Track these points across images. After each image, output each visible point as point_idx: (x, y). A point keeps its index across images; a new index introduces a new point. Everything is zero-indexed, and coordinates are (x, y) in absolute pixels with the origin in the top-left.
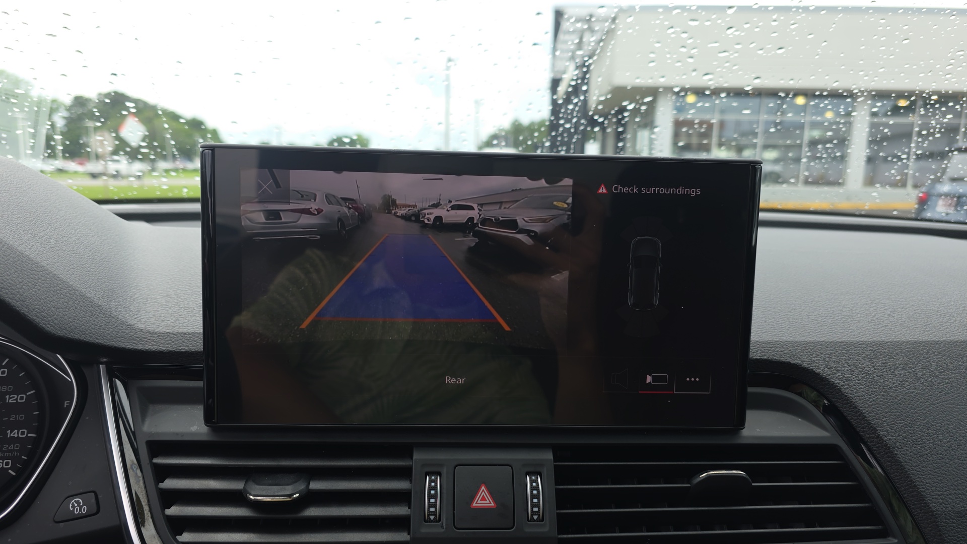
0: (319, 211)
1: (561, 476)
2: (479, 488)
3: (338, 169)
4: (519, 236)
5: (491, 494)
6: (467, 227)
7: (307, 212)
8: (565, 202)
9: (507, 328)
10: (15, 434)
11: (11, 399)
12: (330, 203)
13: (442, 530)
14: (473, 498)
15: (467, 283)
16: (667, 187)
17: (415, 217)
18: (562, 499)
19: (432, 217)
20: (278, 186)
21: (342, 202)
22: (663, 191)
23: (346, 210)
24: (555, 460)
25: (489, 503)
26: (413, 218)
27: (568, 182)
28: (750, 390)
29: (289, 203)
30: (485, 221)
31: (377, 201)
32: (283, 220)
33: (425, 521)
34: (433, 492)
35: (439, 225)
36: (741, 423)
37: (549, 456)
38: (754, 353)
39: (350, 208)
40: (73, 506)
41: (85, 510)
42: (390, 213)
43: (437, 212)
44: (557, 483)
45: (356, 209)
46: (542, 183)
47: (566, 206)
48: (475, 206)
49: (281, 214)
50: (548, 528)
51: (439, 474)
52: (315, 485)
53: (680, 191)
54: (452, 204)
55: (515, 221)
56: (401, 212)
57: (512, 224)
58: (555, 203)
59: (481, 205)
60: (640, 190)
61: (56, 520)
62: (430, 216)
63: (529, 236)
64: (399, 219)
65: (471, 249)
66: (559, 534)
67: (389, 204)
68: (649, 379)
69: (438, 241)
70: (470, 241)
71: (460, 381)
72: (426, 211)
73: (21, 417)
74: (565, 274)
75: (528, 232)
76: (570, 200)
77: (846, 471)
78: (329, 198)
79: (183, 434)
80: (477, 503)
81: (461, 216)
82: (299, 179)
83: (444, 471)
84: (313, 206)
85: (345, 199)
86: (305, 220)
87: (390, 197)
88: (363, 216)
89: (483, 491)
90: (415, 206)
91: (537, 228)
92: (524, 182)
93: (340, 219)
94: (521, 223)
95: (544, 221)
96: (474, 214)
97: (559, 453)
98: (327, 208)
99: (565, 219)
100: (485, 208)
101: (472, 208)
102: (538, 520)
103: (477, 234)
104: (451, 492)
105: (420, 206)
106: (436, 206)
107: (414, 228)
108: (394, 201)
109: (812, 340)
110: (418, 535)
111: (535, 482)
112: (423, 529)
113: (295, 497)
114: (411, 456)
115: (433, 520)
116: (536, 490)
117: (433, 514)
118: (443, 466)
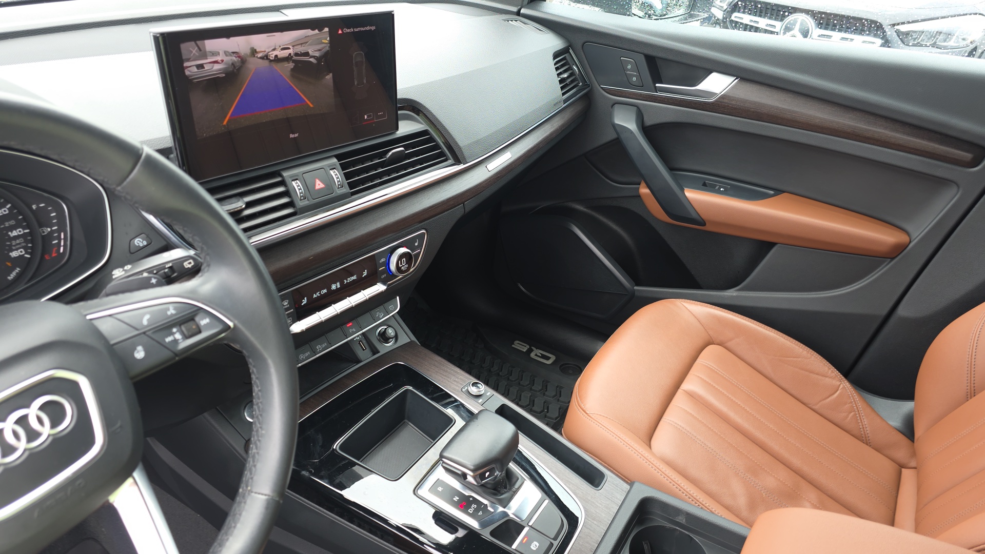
0: (222, 61)
1: (343, 167)
3: (228, 37)
4: (311, 60)
5: (321, 182)
6: (288, 59)
7: (216, 62)
8: (326, 40)
9: (311, 106)
10: (14, 233)
12: (227, 56)
13: (308, 202)
14: (315, 185)
15: (292, 87)
16: (363, 27)
17: (266, 57)
18: (347, 176)
19: (273, 56)
20: (200, 50)
21: (232, 54)
22: (362, 29)
23: (234, 58)
24: (338, 161)
25: (322, 186)
26: (265, 58)
27: (326, 29)
28: (399, 112)
29: (207, 59)
30: (296, 54)
31: (248, 52)
32: (206, 68)
33: (301, 200)
34: (299, 187)
35: (277, 60)
36: (397, 129)
37: (335, 160)
38: (400, 96)
39: (236, 57)
40: (138, 244)
41: (145, 243)
42: (254, 57)
43: (275, 53)
44: (343, 170)
45: (239, 57)
46: (317, 31)
47: (327, 42)
48: (291, 47)
49: (205, 65)
50: (346, 190)
52: (249, 198)
53: (368, 28)
54: (282, 47)
55: (308, 52)
56: (260, 55)
57: (307, 54)
58: (323, 41)
59: (293, 46)
60: (354, 30)
61: (132, 251)
62: (272, 57)
63: (315, 59)
64: (259, 59)
65: (292, 70)
66: (350, 190)
67: (254, 52)
68: (366, 117)
69: (278, 67)
70: (291, 65)
71: (296, 135)
72: (270, 53)
73: (12, 222)
74: (331, 74)
75: (314, 57)
76: (328, 39)
77: (432, 139)
78: (226, 53)
80: (317, 187)
81: (285, 53)
82: (210, 44)
83: (299, 178)
84: (219, 58)
85: (233, 53)
86: (217, 67)
87: (253, 48)
88: (243, 61)
89: (318, 182)
90: (265, 51)
91: (317, 54)
92: (309, 32)
93: (233, 64)
94: (311, 53)
95: (319, 50)
96: (291, 51)
97: (339, 157)
98: (226, 59)
99: (327, 48)
100: (295, 47)
101: (289, 48)
102: (341, 187)
103: (294, 61)
104: (306, 185)
105: (267, 51)
106: (274, 50)
107: (266, 63)
108: (255, 50)
109: (409, 86)
110: (300, 207)
111: (335, 172)
112: (301, 204)
113: (244, 206)
114: (281, 176)
115: (303, 199)
116: (336, 175)
117: (302, 196)
118: (297, 176)
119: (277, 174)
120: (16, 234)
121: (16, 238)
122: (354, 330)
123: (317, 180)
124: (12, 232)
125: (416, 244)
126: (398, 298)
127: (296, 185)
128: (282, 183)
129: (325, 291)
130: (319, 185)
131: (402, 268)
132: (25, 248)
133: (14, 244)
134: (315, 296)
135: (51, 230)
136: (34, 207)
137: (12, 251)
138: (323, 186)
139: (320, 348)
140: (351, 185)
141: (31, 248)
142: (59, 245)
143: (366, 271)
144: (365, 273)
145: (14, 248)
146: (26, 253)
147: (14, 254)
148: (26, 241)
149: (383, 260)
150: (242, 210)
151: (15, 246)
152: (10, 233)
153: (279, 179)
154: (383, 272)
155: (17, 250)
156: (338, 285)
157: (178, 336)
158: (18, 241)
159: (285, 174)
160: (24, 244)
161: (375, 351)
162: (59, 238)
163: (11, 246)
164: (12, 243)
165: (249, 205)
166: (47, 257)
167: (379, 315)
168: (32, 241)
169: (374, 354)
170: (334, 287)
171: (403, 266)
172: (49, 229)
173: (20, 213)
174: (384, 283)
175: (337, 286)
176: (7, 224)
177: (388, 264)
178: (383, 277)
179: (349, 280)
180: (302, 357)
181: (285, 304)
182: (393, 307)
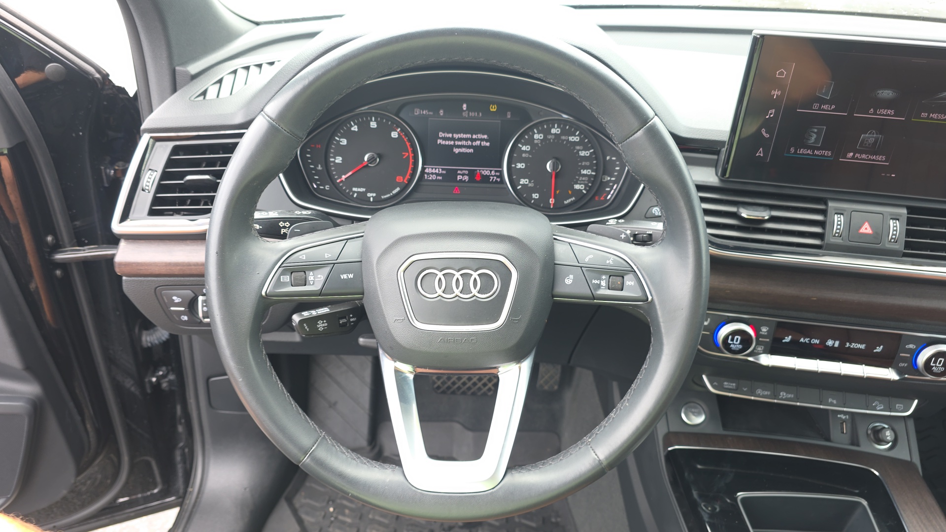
1: (910, 222)
2: (864, 224)
5: (871, 227)
10: (585, 172)
11: (582, 153)
13: (842, 240)
14: (860, 228)
18: (909, 233)
24: (908, 214)
25: (869, 231)
33: (834, 236)
37: (905, 211)
40: (655, 212)
44: (908, 225)
50: (900, 247)
51: (842, 214)
52: (775, 213)
61: (647, 216)
66: (904, 249)
73: (588, 163)
79: (707, 182)
80: (863, 230)
83: (845, 213)
89: (866, 225)
97: (911, 210)
102: (894, 242)
104: (849, 224)
110: (829, 242)
111: (896, 223)
112: (830, 239)
113: (767, 218)
114: (826, 204)
115: (838, 236)
116: (896, 228)
117: (839, 233)
118: (845, 210)
119: (824, 201)
120: (585, 173)
121: (584, 175)
122: (835, 402)
123: (867, 224)
124: (584, 170)
126: (916, 401)
127: (838, 222)
128: (824, 212)
129: (817, 341)
130: (866, 229)
131: (935, 368)
132: (586, 185)
133: (580, 179)
134: (802, 340)
135: (610, 180)
136: (608, 158)
137: (577, 183)
138: (871, 232)
141: (590, 187)
142: (609, 192)
143: (882, 347)
144: (879, 349)
145: (579, 182)
146: (585, 189)
147: (577, 187)
148: (589, 181)
149: (911, 346)
150: (763, 221)
151: (580, 181)
152: (582, 171)
153: (822, 207)
154: (904, 360)
155: (580, 184)
156: (837, 344)
157: (603, 283)
158: (584, 179)
159: (831, 204)
160: (586, 182)
161: (855, 441)
162: (612, 188)
163: (578, 179)
164: (579, 178)
165: (773, 219)
166: (597, 198)
167: (876, 405)
168: (593, 183)
169: (852, 444)
170: (830, 343)
171: (937, 367)
172: (609, 178)
173: (596, 159)
174: (899, 372)
175: (834, 344)
176: (584, 164)
177: (917, 354)
178: (901, 365)
179: (854, 346)
180: (759, 391)
181: (763, 330)
182: (901, 407)
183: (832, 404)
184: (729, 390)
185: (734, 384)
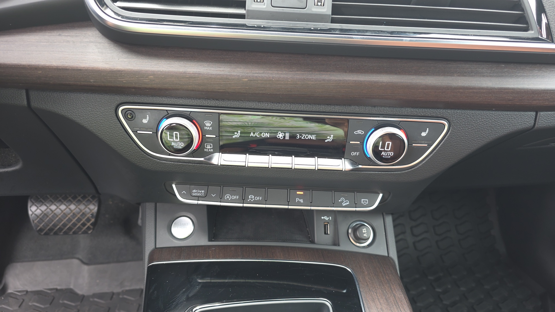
13: (265, 7)
33: (255, 2)
50: (326, 11)
66: (332, 15)
102: (321, 5)
110: (251, 9)
112: (252, 5)
122: (301, 201)
125: (424, 134)
126: (381, 195)
129: (267, 135)
131: (383, 153)
134: (252, 134)
139: (252, 199)
140: (335, 9)
143: (332, 136)
144: (330, 139)
149: (359, 132)
154: (355, 148)
156: (288, 136)
167: (343, 202)
169: (334, 244)
171: (384, 151)
174: (353, 162)
175: (284, 137)
177: (363, 139)
178: (354, 154)
179: (304, 137)
180: (228, 196)
181: (207, 125)
182: (366, 201)
183: (299, 204)
184: (198, 198)
185: (203, 191)
